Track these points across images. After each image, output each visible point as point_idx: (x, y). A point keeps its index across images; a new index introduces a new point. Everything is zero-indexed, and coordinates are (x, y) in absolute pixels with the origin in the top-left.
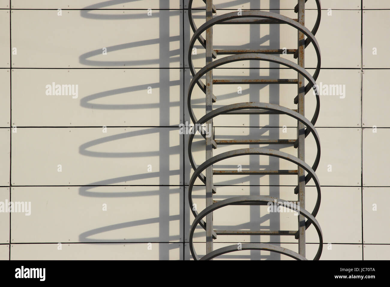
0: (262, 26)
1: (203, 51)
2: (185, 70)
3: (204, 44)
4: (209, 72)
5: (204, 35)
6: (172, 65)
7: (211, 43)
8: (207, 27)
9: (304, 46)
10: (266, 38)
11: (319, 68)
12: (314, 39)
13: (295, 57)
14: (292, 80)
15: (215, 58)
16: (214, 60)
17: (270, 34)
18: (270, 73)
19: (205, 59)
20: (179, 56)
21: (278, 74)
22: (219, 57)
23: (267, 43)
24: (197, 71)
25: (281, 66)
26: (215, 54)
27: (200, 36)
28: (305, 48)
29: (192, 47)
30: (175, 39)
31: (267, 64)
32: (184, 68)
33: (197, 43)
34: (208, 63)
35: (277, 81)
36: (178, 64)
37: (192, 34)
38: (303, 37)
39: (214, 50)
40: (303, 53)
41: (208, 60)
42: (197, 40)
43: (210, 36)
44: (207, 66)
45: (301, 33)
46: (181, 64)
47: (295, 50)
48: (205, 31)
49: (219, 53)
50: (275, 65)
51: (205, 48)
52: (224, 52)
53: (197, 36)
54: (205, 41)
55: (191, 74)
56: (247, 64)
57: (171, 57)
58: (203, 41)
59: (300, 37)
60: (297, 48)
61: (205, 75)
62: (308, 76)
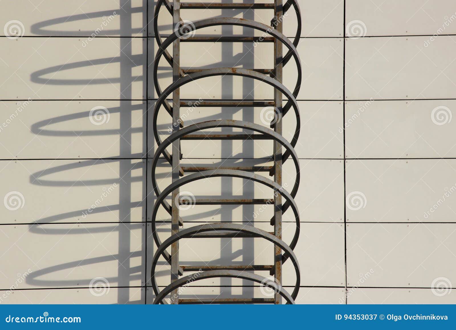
0: (234, 239)
1: (168, 267)
2: (147, 289)
3: (169, 260)
4: (174, 291)
5: (169, 250)
6: (132, 283)
7: (177, 258)
8: (173, 241)
9: (281, 262)
10: (238, 253)
11: (298, 286)
12: (292, 254)
13: (271, 274)
14: (268, 299)
15: (181, 275)
16: (180, 277)
17: (243, 248)
18: (244, 292)
19: (169, 277)
20: (140, 273)
21: (252, 293)
22: (186, 274)
23: (240, 259)
24: (161, 290)
25: (256, 284)
26: (181, 270)
27: (164, 251)
28: (282, 264)
29: (155, 263)
30: (136, 254)
31: (239, 282)
32: (146, 287)
33: (161, 258)
34: (173, 281)
35: (251, 300)
36: (139, 283)
37: (155, 248)
38: (280, 251)
39: (181, 267)
40: (280, 269)
41: (174, 277)
42: (161, 256)
43: (175, 250)
44: (172, 284)
45: (278, 248)
46: (142, 283)
47: (271, 266)
48: (171, 246)
49: (185, 270)
50: (249, 283)
51: (171, 265)
52: (191, 268)
53: (161, 251)
54: (170, 256)
55: (154, 294)
56: (217, 281)
57: (131, 275)
58: (168, 256)
59: (276, 252)
60: (273, 264)
61: (170, 294)
62: (286, 295)
